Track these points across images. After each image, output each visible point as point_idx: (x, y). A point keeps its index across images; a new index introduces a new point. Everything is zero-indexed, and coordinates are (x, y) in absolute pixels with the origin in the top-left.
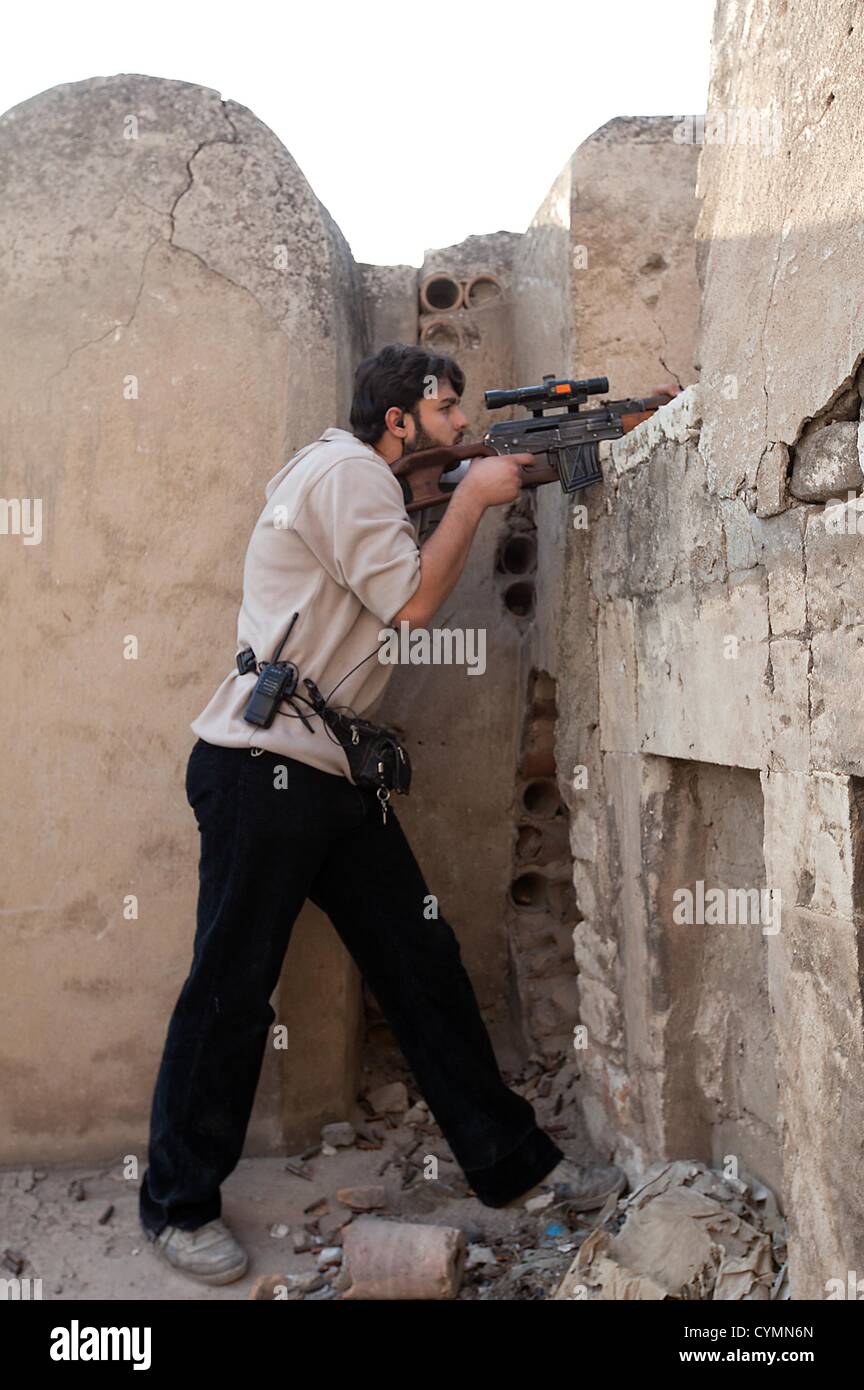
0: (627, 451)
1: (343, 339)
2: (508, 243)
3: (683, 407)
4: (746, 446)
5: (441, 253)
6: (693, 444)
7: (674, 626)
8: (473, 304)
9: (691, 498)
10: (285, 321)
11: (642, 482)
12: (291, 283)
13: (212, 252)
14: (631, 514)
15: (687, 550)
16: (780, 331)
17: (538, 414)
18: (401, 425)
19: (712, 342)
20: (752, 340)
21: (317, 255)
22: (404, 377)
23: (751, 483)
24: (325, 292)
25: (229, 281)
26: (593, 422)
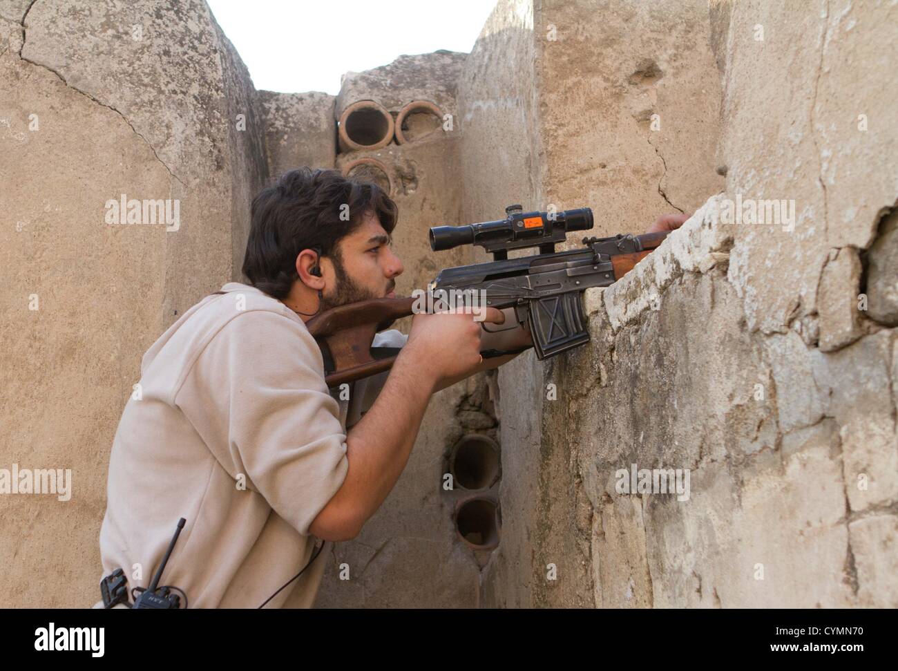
0: (625, 296)
1: (240, 175)
2: (449, 65)
3: (703, 225)
4: (798, 259)
5: (364, 77)
6: (720, 272)
7: (705, 523)
8: (407, 139)
9: (722, 343)
10: (164, 150)
11: (650, 332)
12: (173, 102)
13: (73, 65)
14: (635, 378)
15: (719, 414)
16: (837, 104)
17: (500, 255)
18: (317, 272)
19: (740, 135)
20: (797, 123)
21: (208, 70)
22: (319, 210)
23: (809, 307)
24: (219, 115)
25: (94, 100)
26: (574, 266)
